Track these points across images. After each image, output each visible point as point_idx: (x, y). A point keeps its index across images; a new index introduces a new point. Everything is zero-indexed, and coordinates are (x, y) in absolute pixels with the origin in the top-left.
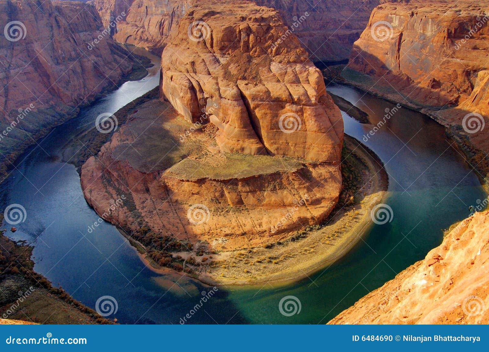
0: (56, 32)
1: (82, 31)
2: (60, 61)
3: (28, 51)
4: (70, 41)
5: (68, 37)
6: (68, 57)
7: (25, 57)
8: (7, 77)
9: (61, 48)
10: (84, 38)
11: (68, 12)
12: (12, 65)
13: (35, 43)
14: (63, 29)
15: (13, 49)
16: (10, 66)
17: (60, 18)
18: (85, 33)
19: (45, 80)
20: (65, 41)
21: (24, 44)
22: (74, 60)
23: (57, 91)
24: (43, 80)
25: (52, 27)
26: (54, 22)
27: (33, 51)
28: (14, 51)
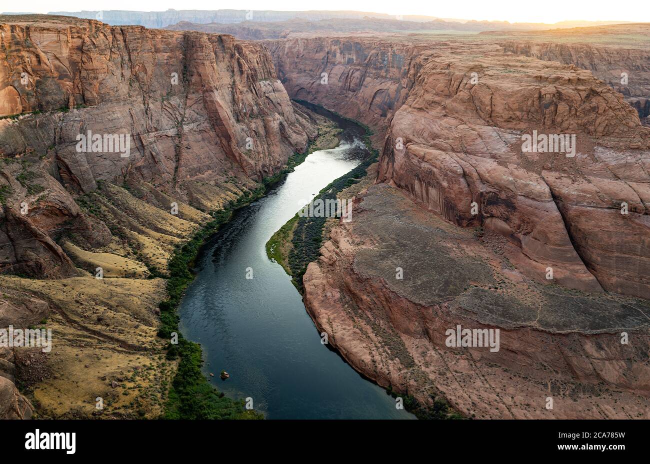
0: (237, 78)
1: (262, 80)
2: (240, 118)
3: (205, 102)
4: (252, 92)
5: (250, 86)
6: (249, 112)
7: (201, 109)
8: (179, 135)
9: (242, 100)
10: (264, 89)
11: (247, 53)
12: (185, 119)
13: (215, 91)
14: (246, 76)
15: (187, 97)
16: (183, 120)
17: (242, 61)
18: (264, 82)
19: (224, 142)
20: (247, 91)
21: (201, 92)
22: (257, 117)
23: (238, 158)
24: (221, 143)
25: (233, 71)
26: (236, 65)
27: (212, 102)
28: (188, 100)
